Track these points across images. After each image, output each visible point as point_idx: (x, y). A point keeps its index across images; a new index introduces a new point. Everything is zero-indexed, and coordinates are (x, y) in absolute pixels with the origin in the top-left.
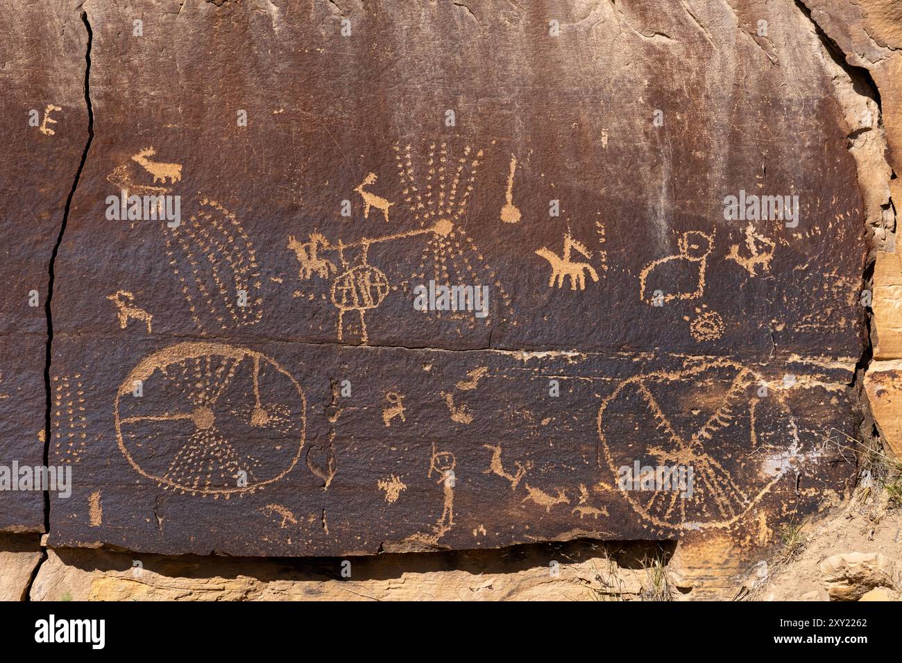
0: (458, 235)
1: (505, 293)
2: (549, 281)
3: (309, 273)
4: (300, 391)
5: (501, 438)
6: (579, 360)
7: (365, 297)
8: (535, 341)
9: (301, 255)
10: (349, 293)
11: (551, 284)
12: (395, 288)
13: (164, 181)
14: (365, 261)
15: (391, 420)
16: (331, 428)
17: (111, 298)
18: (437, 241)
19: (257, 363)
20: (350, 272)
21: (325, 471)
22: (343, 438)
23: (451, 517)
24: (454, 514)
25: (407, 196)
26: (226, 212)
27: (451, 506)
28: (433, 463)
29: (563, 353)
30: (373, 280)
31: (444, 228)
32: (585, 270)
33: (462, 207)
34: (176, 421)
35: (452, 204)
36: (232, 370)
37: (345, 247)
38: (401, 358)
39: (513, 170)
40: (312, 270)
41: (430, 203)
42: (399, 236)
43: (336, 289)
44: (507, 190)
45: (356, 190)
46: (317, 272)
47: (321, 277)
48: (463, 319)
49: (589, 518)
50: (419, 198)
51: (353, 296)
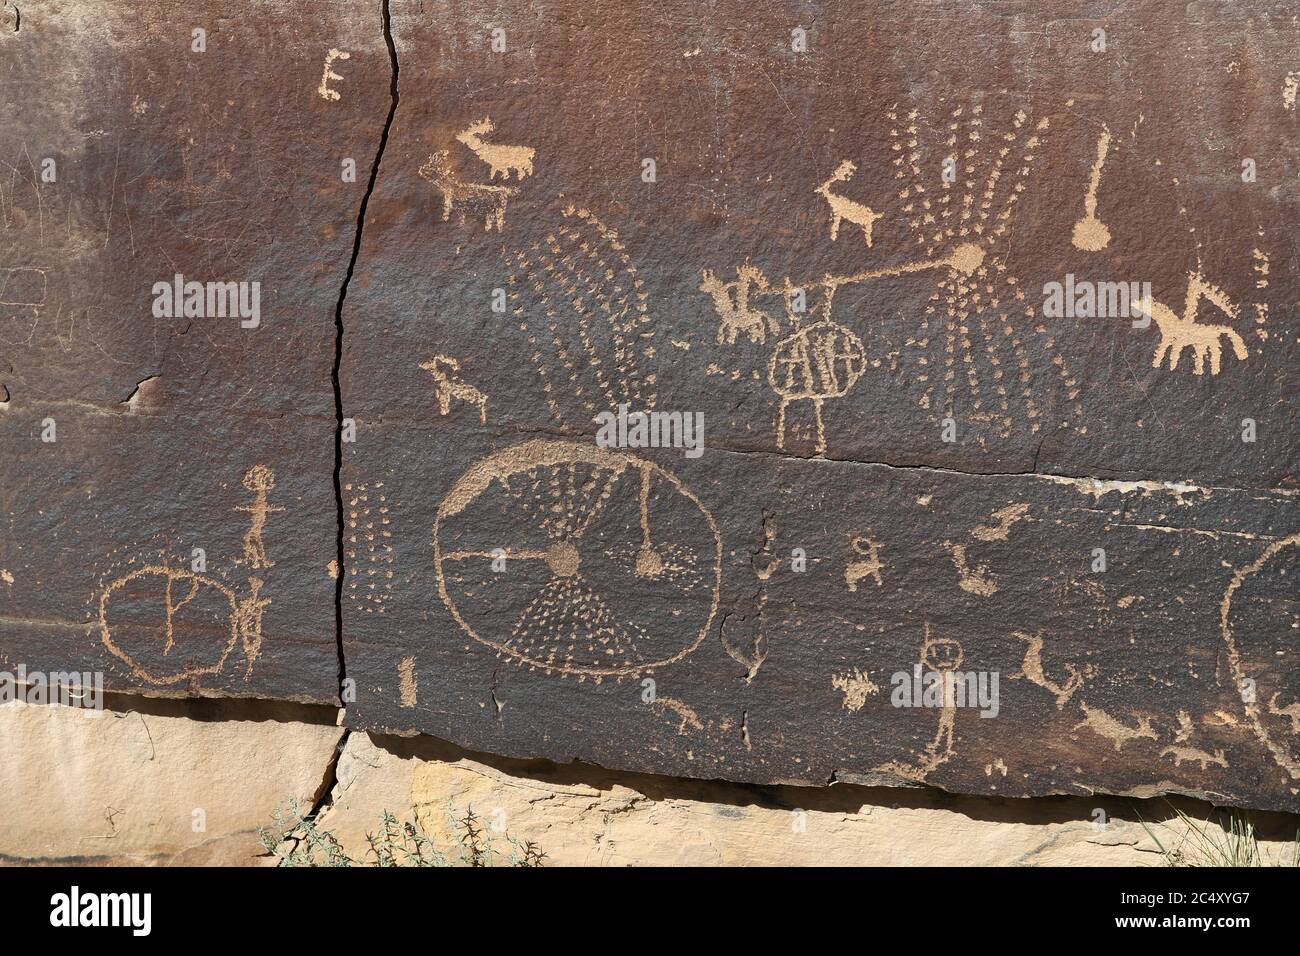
0: (992, 271)
1: (1070, 377)
2: (1152, 357)
3: (734, 334)
4: (713, 526)
5: (1044, 624)
6: (1196, 500)
7: (825, 377)
8: (1117, 462)
9: (723, 303)
10: (798, 369)
11: (1157, 363)
12: (876, 364)
13: (506, 175)
14: (827, 315)
15: (859, 582)
16: (761, 587)
17: (425, 367)
18: (954, 282)
19: (646, 478)
20: (802, 333)
21: (748, 654)
22: (779, 606)
23: (950, 741)
24: (954, 737)
25: (907, 202)
26: (603, 228)
27: (950, 725)
28: (924, 654)
29: (1168, 485)
30: (839, 347)
31: (967, 259)
32: (1224, 338)
33: (1001, 221)
34: (522, 562)
35: (984, 216)
36: (608, 488)
37: (796, 290)
38: (881, 481)
39: (1102, 154)
40: (738, 329)
41: (945, 214)
42: (889, 272)
43: (777, 362)
44: (1088, 191)
45: (819, 190)
46: (747, 333)
47: (753, 341)
48: (992, 421)
49: (1191, 766)
50: (927, 205)
51: (804, 374)
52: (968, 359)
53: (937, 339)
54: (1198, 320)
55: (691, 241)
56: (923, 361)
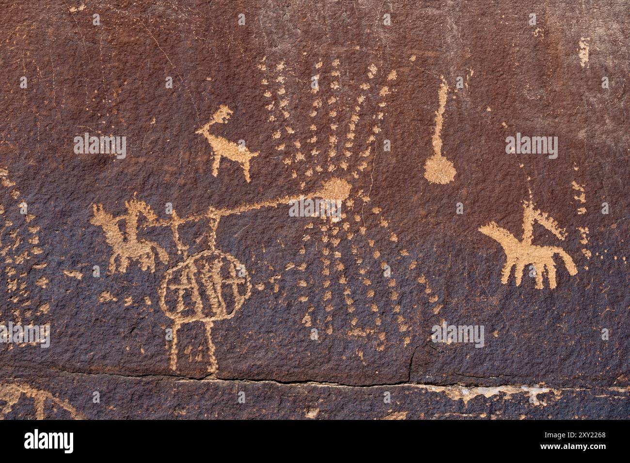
0: (358, 202)
1: (432, 295)
2: (500, 275)
3: (125, 263)
6: (549, 399)
7: (214, 301)
8: (480, 370)
9: (113, 234)
10: (188, 295)
11: (505, 280)
12: (261, 288)
14: (212, 243)
19: (41, 408)
20: (190, 261)
25: (279, 142)
29: (525, 389)
30: (225, 273)
31: (336, 192)
32: (556, 257)
33: (364, 159)
35: (348, 154)
37: (182, 221)
38: (271, 398)
39: (443, 102)
40: (129, 258)
41: (314, 153)
42: (267, 204)
43: (168, 288)
44: (433, 133)
45: (200, 132)
46: (137, 262)
47: (144, 269)
48: (368, 336)
50: (298, 145)
51: (194, 299)
52: (342, 281)
53: (314, 263)
54: (534, 242)
55: (81, 178)
56: (303, 284)
